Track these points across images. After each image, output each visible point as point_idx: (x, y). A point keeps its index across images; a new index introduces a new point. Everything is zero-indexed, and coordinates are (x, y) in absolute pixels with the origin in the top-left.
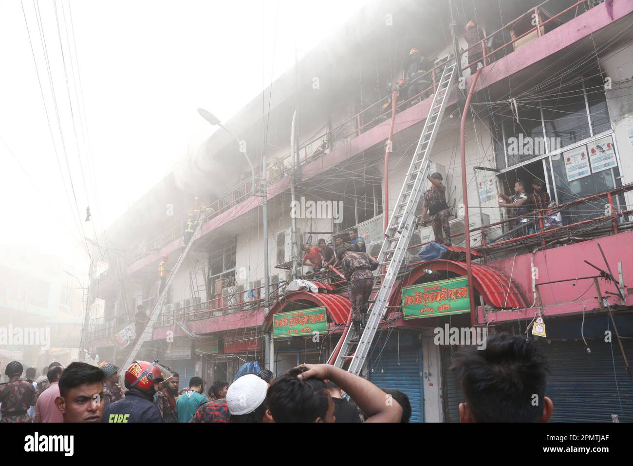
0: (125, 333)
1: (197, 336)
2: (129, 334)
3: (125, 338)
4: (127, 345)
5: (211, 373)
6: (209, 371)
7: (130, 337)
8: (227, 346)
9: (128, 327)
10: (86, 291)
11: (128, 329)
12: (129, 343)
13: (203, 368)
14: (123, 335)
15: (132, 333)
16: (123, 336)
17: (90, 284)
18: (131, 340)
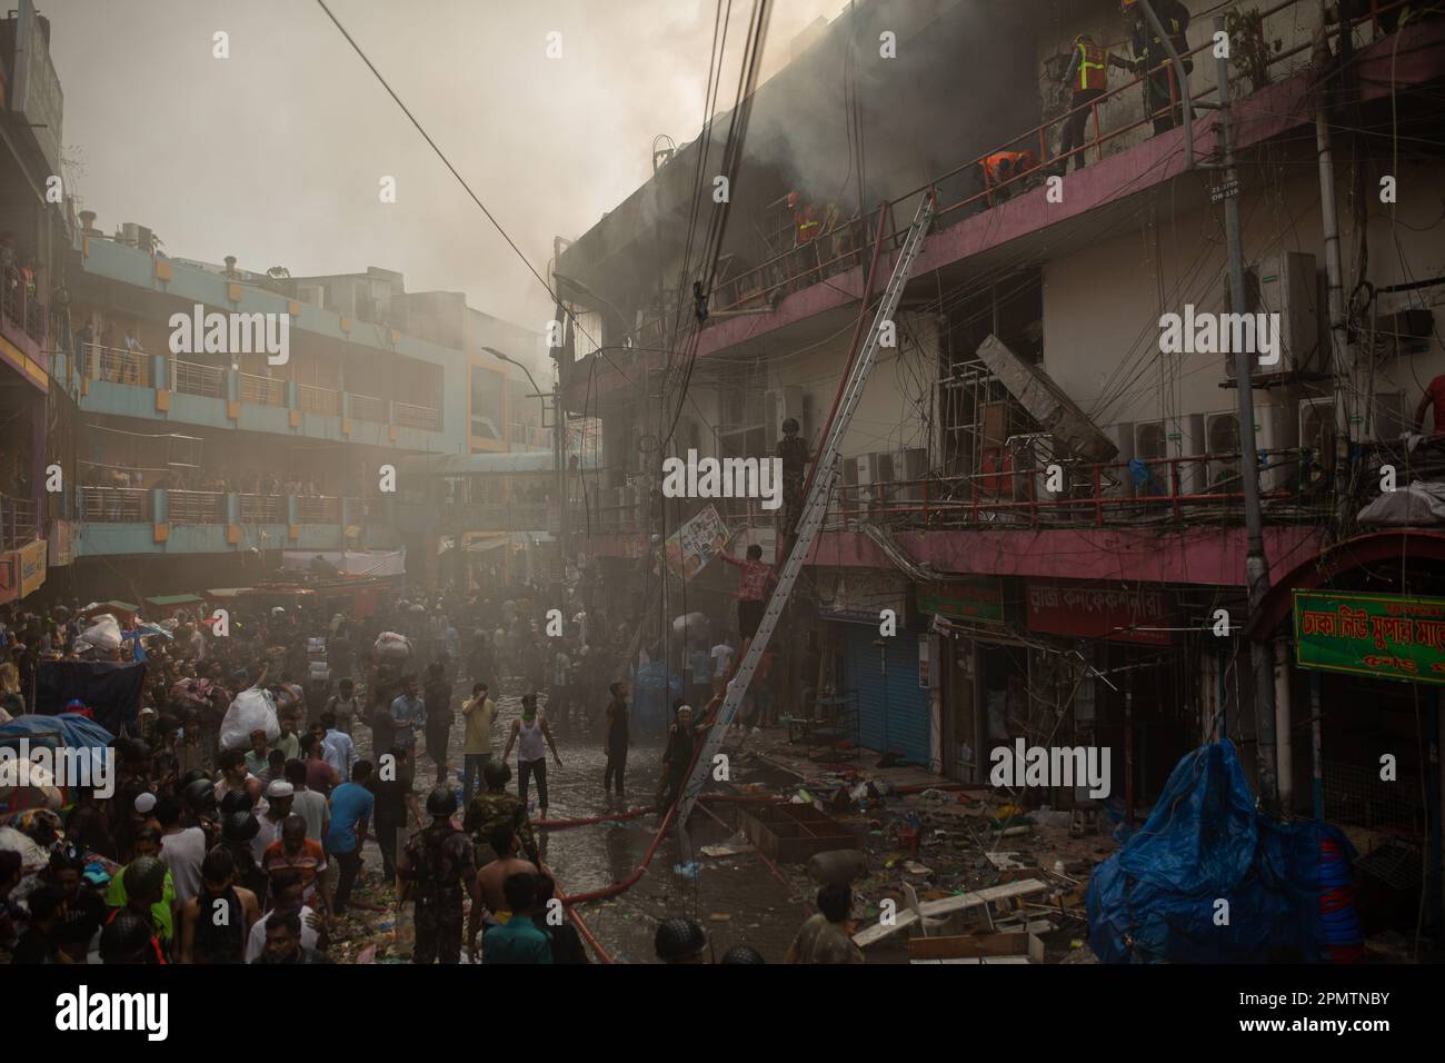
0: (690, 538)
1: (938, 576)
2: (704, 538)
3: (693, 550)
4: (700, 568)
5: (970, 669)
6: (961, 663)
7: (706, 546)
8: (1036, 610)
9: (697, 519)
10: (548, 401)
11: (699, 525)
12: (703, 563)
13: (941, 652)
14: (685, 541)
15: (710, 534)
16: (686, 546)
17: (557, 380)
18: (709, 555)
